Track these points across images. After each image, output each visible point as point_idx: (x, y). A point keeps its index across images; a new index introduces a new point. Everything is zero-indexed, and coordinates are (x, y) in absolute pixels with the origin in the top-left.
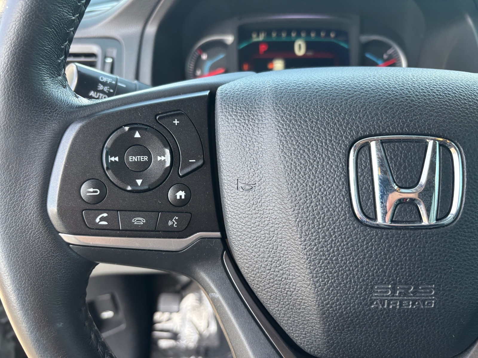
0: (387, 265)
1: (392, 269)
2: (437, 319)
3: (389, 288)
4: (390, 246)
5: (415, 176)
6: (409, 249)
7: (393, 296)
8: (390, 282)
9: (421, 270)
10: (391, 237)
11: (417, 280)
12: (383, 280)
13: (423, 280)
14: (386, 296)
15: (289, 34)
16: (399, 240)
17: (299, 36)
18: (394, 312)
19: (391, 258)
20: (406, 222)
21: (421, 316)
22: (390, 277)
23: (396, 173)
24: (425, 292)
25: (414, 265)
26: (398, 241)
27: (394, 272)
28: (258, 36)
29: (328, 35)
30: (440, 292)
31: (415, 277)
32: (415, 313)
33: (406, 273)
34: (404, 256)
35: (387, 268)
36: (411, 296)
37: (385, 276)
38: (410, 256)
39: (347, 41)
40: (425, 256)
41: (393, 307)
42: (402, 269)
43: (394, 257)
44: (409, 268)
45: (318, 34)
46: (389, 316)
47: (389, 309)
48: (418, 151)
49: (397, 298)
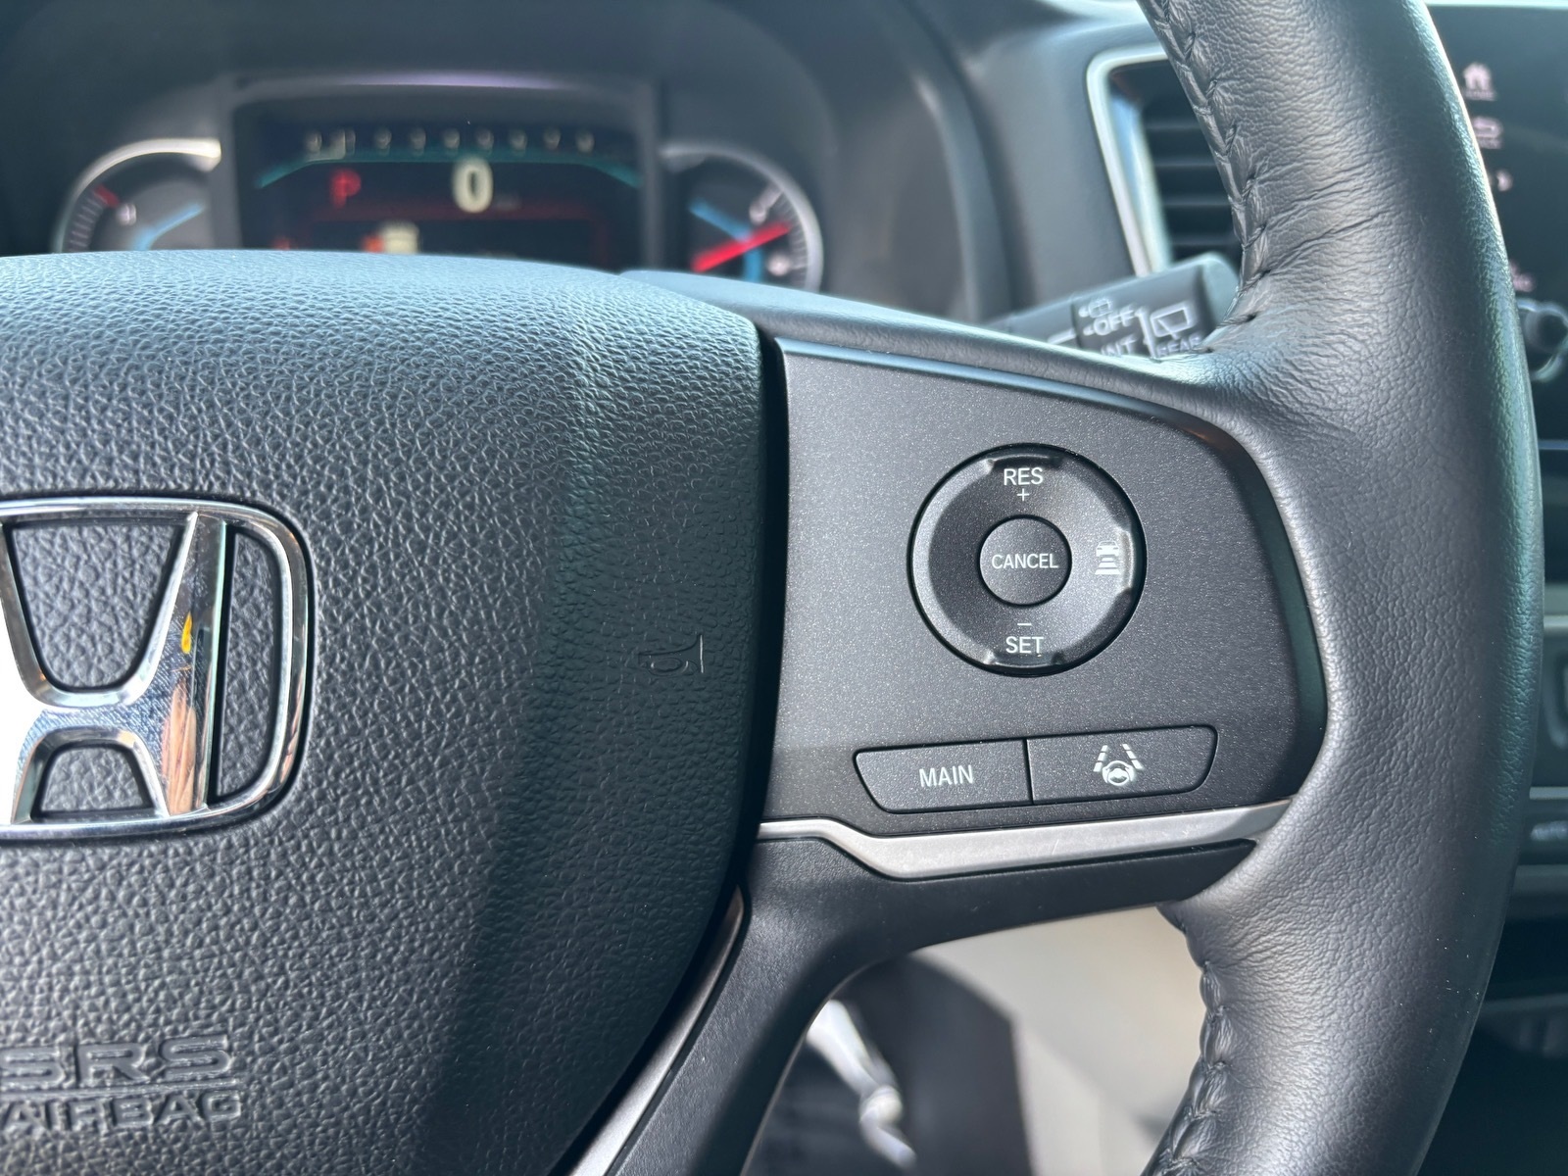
0: (30, 978)
1: (51, 989)
2: (270, 1156)
3: (52, 1060)
4: (30, 905)
5: (124, 644)
6: (105, 913)
7: (76, 1087)
8: (54, 1036)
9: (163, 985)
10: (28, 874)
11: (155, 1024)
12: (25, 1030)
13: (178, 1021)
14: (51, 1089)
15: (435, 139)
16: (60, 881)
17: (469, 146)
18: (96, 1145)
19: (38, 950)
20: (93, 814)
21: (201, 1152)
22: (49, 1018)
23: (51, 638)
24: (193, 1065)
25: (133, 970)
26: (57, 885)
27: (61, 998)
28: (326, 143)
29: (568, 141)
30: (254, 1061)
31: (143, 1013)
32: (176, 1140)
33: (107, 1003)
34: (88, 941)
35: (31, 989)
36: (142, 1084)
37: (28, 1015)
38: (114, 942)
39: (633, 164)
40: (170, 933)
41: (84, 1128)
42: (88, 986)
43: (52, 945)
44: (117, 983)
45: (535, 139)
46: (80, 1159)
47: (76, 1138)
48: (144, 554)
49: (93, 1094)
